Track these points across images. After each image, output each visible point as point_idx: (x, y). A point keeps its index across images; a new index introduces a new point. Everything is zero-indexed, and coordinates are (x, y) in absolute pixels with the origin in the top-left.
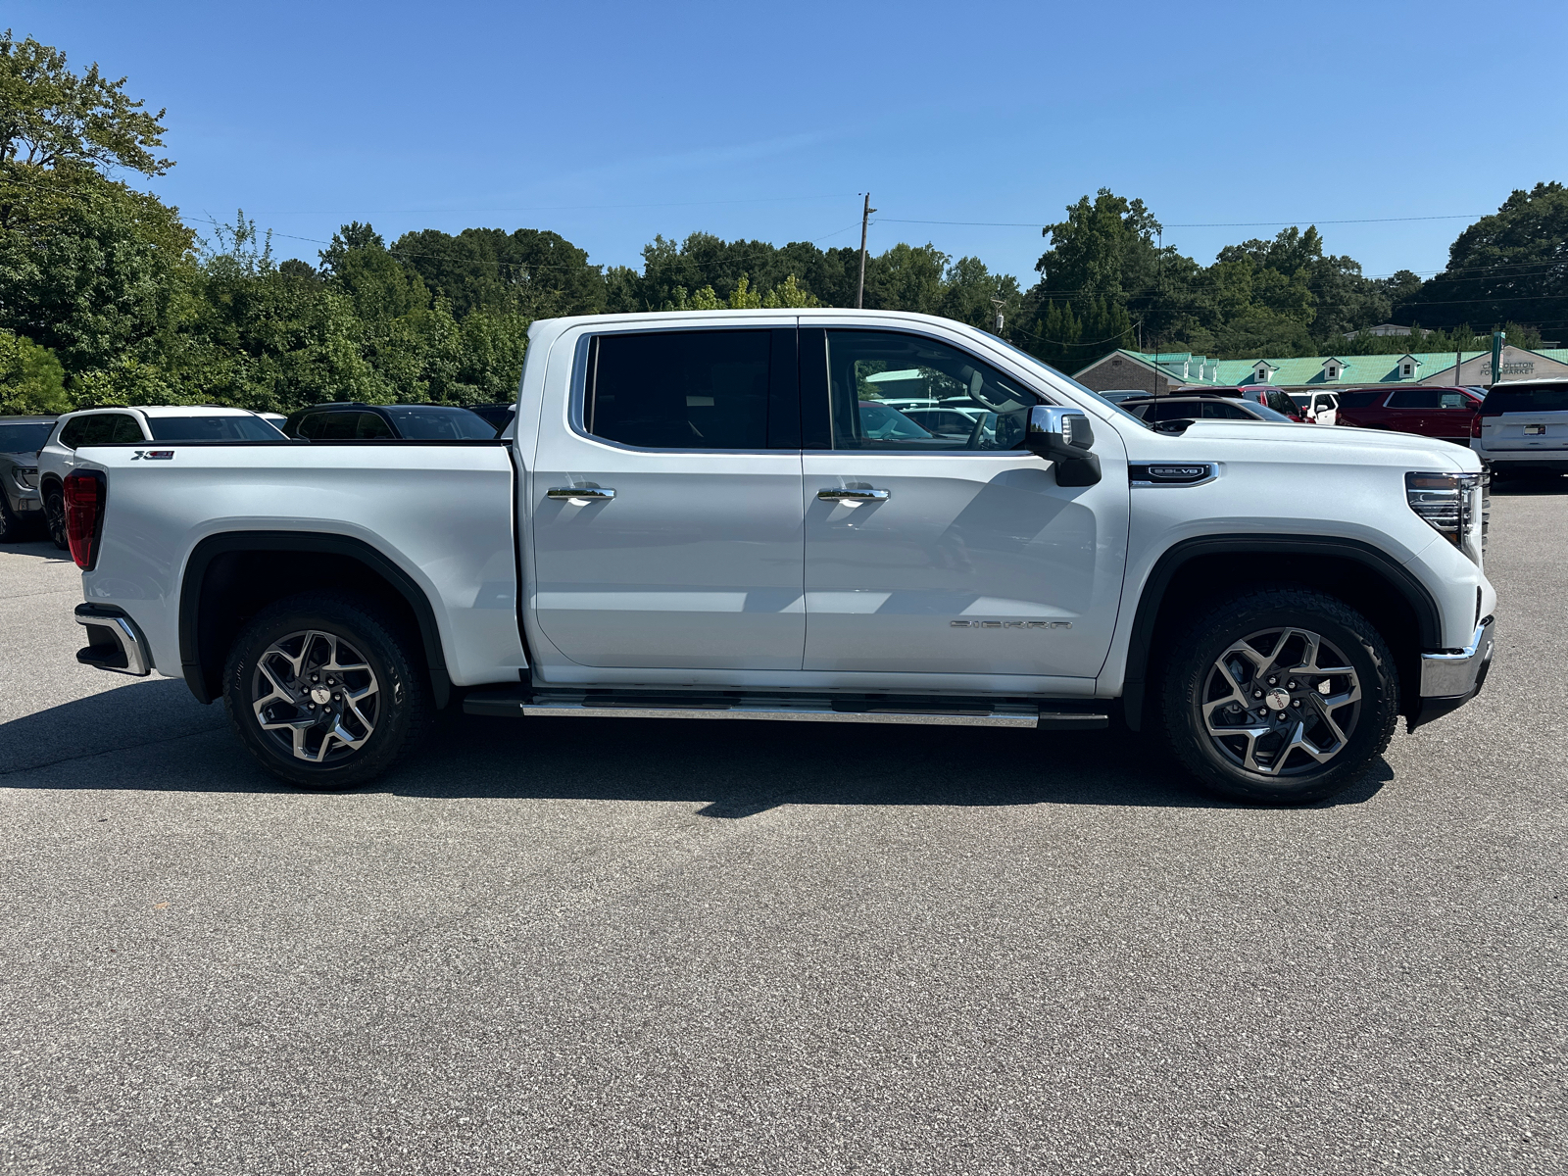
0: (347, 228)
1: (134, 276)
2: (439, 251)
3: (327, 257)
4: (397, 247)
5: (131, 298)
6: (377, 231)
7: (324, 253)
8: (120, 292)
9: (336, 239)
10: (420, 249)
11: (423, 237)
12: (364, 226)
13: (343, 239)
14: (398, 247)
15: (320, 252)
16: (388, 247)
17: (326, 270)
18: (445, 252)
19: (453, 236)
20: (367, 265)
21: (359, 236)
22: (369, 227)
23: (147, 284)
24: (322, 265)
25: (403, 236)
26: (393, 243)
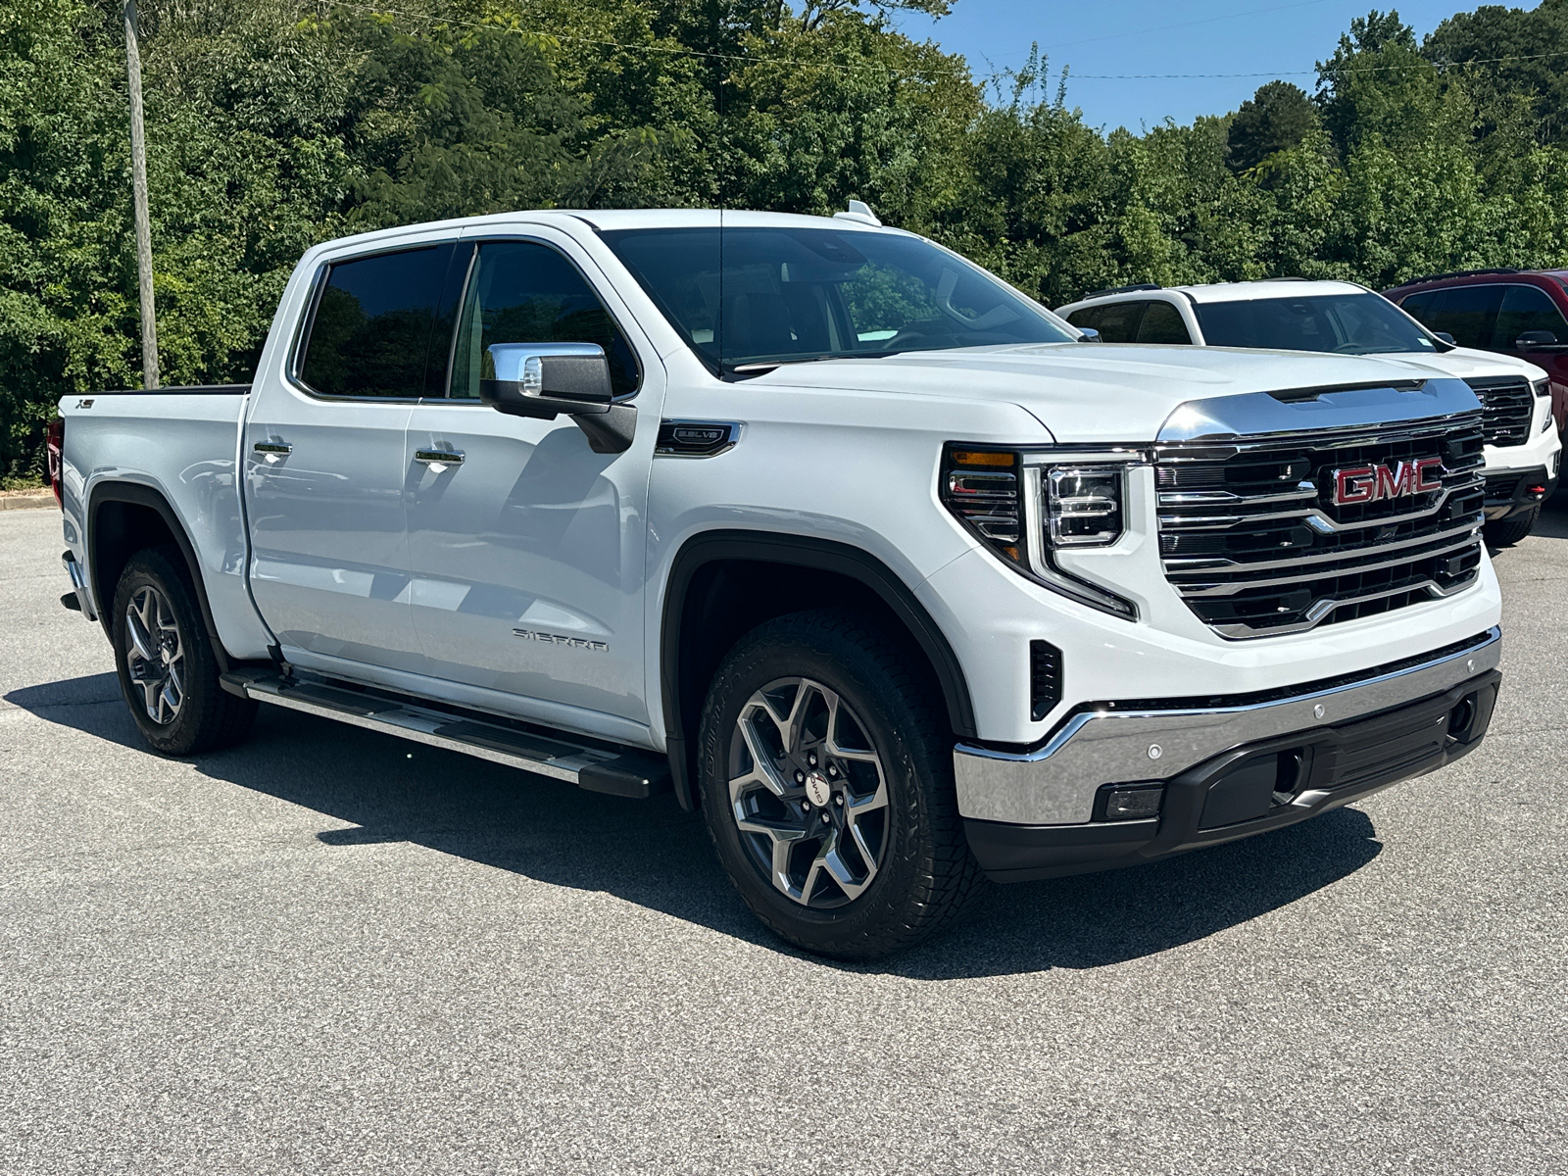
0: (1361, 23)
1: (885, 154)
2: (1498, 38)
3: (1327, 71)
4: (1432, 43)
5: (878, 183)
6: (1404, 22)
7: (1324, 65)
8: (864, 176)
9: (1344, 41)
10: (1469, 37)
11: (1476, 18)
12: (1386, 15)
13: (1353, 40)
14: (1434, 41)
15: (1318, 64)
16: (1420, 44)
17: (1325, 90)
18: (1509, 39)
19: (1528, 10)
20: (1382, 76)
21: (1378, 33)
22: (1394, 16)
23: (904, 160)
24: (1318, 83)
25: (1444, 23)
26: (1427, 36)
